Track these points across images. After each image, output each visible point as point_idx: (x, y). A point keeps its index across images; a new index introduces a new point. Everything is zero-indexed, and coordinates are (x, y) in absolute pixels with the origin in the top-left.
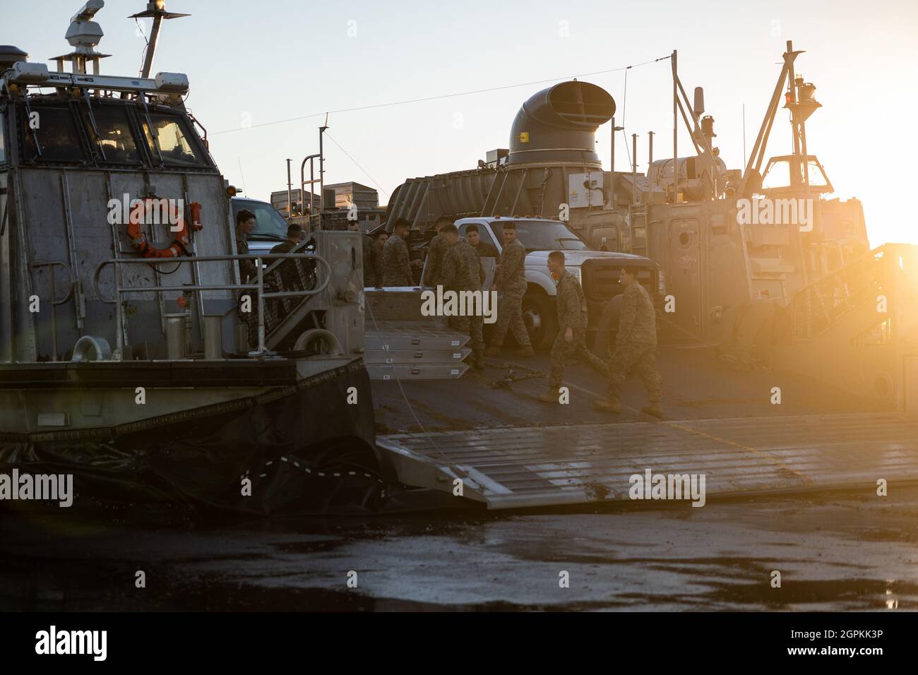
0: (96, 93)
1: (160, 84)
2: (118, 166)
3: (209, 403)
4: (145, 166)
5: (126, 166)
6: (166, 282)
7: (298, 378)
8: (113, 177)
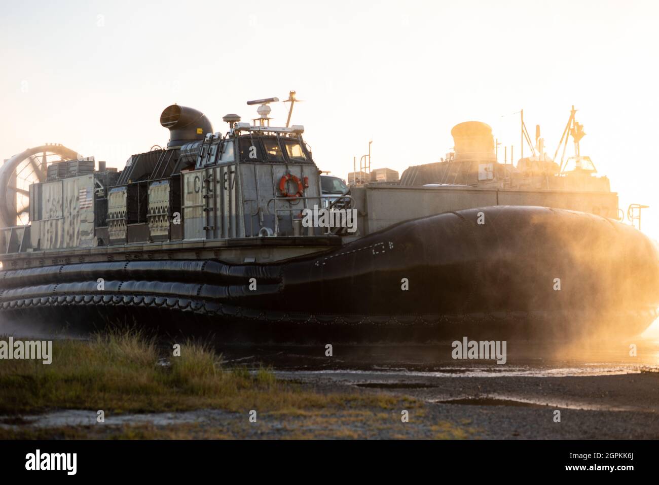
0: (268, 133)
1: (293, 130)
2: (276, 162)
3: (309, 253)
4: (287, 162)
5: (279, 162)
6: (294, 208)
7: (343, 244)
8: (274, 167)
